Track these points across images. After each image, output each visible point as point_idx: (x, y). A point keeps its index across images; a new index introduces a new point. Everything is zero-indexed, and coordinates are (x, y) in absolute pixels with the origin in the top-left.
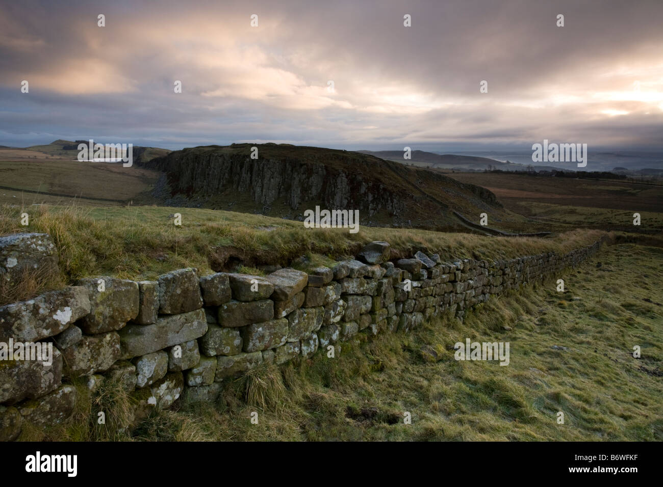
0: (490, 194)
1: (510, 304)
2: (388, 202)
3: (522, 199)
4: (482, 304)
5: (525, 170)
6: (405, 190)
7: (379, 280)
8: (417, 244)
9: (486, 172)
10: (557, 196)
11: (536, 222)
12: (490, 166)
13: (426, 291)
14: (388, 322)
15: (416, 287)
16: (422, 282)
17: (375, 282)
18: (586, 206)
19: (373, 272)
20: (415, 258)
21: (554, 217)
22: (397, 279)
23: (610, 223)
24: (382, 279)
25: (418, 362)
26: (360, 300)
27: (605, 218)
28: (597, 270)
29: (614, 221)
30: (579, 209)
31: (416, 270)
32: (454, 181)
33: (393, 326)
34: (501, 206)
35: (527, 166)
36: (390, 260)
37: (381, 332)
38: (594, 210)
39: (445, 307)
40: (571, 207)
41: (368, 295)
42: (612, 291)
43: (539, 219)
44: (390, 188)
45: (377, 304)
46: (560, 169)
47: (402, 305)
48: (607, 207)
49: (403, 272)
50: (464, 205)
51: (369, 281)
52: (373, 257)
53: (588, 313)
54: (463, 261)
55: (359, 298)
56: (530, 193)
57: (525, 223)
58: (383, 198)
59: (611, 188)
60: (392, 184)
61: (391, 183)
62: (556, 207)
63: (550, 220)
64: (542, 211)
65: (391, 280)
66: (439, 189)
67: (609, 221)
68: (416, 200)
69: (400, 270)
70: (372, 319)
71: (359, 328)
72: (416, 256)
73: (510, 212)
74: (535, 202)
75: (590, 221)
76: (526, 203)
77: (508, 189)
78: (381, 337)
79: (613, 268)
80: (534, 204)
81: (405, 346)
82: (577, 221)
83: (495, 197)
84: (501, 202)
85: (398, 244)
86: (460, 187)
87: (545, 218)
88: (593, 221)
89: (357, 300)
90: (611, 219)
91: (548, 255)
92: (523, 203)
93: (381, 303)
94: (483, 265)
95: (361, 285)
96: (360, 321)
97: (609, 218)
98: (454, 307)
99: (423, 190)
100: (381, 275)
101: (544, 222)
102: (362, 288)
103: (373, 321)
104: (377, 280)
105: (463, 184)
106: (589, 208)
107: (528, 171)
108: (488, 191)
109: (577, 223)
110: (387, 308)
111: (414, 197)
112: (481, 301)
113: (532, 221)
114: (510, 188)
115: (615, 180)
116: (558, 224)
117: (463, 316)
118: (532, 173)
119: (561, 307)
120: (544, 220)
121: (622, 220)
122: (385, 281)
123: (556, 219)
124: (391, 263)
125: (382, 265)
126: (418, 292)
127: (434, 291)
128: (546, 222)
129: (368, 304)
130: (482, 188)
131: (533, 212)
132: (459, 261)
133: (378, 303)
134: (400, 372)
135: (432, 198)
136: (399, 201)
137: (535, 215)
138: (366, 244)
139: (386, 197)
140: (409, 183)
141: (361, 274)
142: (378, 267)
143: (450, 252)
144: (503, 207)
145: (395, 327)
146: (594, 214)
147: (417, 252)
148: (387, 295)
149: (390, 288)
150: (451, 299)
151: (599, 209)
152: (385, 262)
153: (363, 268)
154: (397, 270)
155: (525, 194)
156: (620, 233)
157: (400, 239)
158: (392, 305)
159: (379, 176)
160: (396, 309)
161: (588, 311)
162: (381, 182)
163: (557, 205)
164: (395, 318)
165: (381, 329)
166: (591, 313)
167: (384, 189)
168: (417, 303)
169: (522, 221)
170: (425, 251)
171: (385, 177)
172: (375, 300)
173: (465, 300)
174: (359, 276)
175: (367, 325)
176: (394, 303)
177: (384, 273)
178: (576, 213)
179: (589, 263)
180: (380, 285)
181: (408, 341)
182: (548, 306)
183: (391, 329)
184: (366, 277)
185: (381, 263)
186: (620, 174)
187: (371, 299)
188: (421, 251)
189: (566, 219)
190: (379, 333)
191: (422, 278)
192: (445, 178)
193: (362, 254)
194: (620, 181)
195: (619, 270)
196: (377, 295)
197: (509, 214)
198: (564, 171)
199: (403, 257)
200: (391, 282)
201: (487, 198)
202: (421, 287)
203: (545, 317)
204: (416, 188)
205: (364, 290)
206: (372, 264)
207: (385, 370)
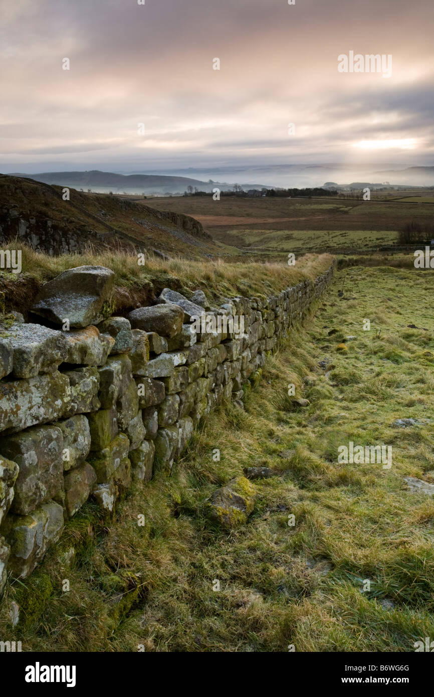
0: (196, 224)
1: (290, 362)
2: (62, 245)
3: (231, 227)
4: (260, 370)
5: (232, 190)
6: (84, 226)
7: (99, 367)
8: (159, 274)
9: (186, 196)
10: (270, 220)
11: (252, 253)
12: (190, 188)
13: (196, 369)
14: (132, 462)
15: (179, 366)
16: (187, 353)
17: (92, 374)
18: (302, 229)
19: (84, 350)
20: (164, 302)
21: (270, 246)
22: (140, 356)
23: (328, 247)
24: (107, 363)
25: (212, 536)
26: (57, 439)
27: (323, 242)
28: (340, 300)
29: (332, 244)
30: (296, 233)
31: (175, 327)
32: (148, 209)
33: (144, 468)
34: (209, 237)
35: (234, 185)
36: (115, 314)
37: (123, 496)
38: (311, 233)
39: (218, 392)
40: (287, 232)
41: (78, 414)
42: (377, 321)
43: (254, 250)
44: (63, 225)
45: (103, 430)
46: (270, 187)
47: (156, 413)
48: (322, 229)
49: (150, 337)
50: (165, 240)
51: (75, 375)
52: (76, 308)
53: (377, 355)
54: (234, 301)
55: (54, 433)
56: (242, 219)
57: (239, 256)
58: (54, 240)
59: (325, 207)
60: (65, 219)
61: (64, 217)
62: (271, 233)
63: (267, 250)
64: (257, 239)
65: (129, 361)
66: (131, 221)
67: (327, 245)
68: (100, 239)
69: (143, 332)
70: (97, 471)
71: (67, 511)
72: (162, 297)
73: (221, 244)
74: (247, 229)
75: (308, 246)
76: (237, 231)
77: (215, 215)
78: (125, 508)
79: (355, 296)
80: (247, 231)
81: (176, 504)
82: (295, 248)
83: (201, 227)
84: (208, 232)
85: (124, 276)
86: (157, 217)
87: (261, 247)
88: (311, 247)
89: (50, 439)
90: (329, 242)
91: (305, 284)
92: (234, 232)
93: (112, 424)
94: (255, 305)
95: (56, 391)
96: (66, 491)
97: (326, 241)
98: (230, 386)
99: (108, 223)
100: (105, 352)
101: (260, 253)
102: (59, 403)
103: (101, 477)
104: (95, 368)
105: (161, 213)
106: (305, 232)
107: (235, 191)
108: (192, 220)
109: (295, 249)
110: (125, 431)
111: (98, 235)
112: (259, 366)
113: (247, 253)
114: (217, 214)
115: (327, 197)
116: (276, 254)
117: (241, 399)
118: (241, 193)
119: (341, 353)
120: (259, 250)
121: (339, 243)
122: (115, 366)
123: (273, 248)
124: (121, 319)
125: (103, 328)
126: (183, 376)
127: (206, 367)
128: (263, 253)
129: (80, 438)
130: (185, 217)
131: (247, 242)
132: (228, 302)
133: (106, 427)
134: (186, 587)
135: (122, 234)
136: (78, 243)
137: (249, 245)
138: (50, 278)
139: (57, 237)
140: (89, 216)
141: (53, 361)
142: (93, 332)
143: (211, 287)
144: (212, 239)
145: (147, 468)
146: (310, 238)
147: (161, 290)
148: (123, 400)
149: (128, 382)
150: (226, 374)
151: (315, 232)
152: (107, 318)
153: (53, 343)
154: (137, 333)
155: (234, 221)
156: (341, 257)
157: (124, 265)
158: (136, 419)
159: (44, 209)
160: (146, 426)
161: (375, 353)
162: (48, 217)
163: (271, 231)
164: (146, 447)
165: (121, 489)
166: (381, 354)
167: (55, 227)
168: (183, 398)
169: (236, 254)
170: (176, 285)
171: (54, 210)
172: (98, 422)
173: (242, 370)
174: (45, 369)
175: (86, 495)
176: (140, 413)
177: (111, 345)
178: (292, 238)
179: (329, 293)
180: (106, 378)
181: (180, 488)
182: (326, 354)
183: (141, 476)
184: (65, 368)
185: (98, 321)
186: (331, 190)
187: (86, 421)
188: (169, 286)
189: (283, 246)
190: (118, 500)
191: (186, 345)
192: (135, 206)
193: (42, 305)
194: (332, 197)
195: (362, 296)
196: (101, 409)
197: (220, 247)
198: (274, 189)
199: (138, 304)
200: (127, 367)
201: (191, 228)
202: (187, 364)
203: (336, 371)
204: (99, 221)
205: (65, 405)
206: (76, 328)
207: (150, 596)
